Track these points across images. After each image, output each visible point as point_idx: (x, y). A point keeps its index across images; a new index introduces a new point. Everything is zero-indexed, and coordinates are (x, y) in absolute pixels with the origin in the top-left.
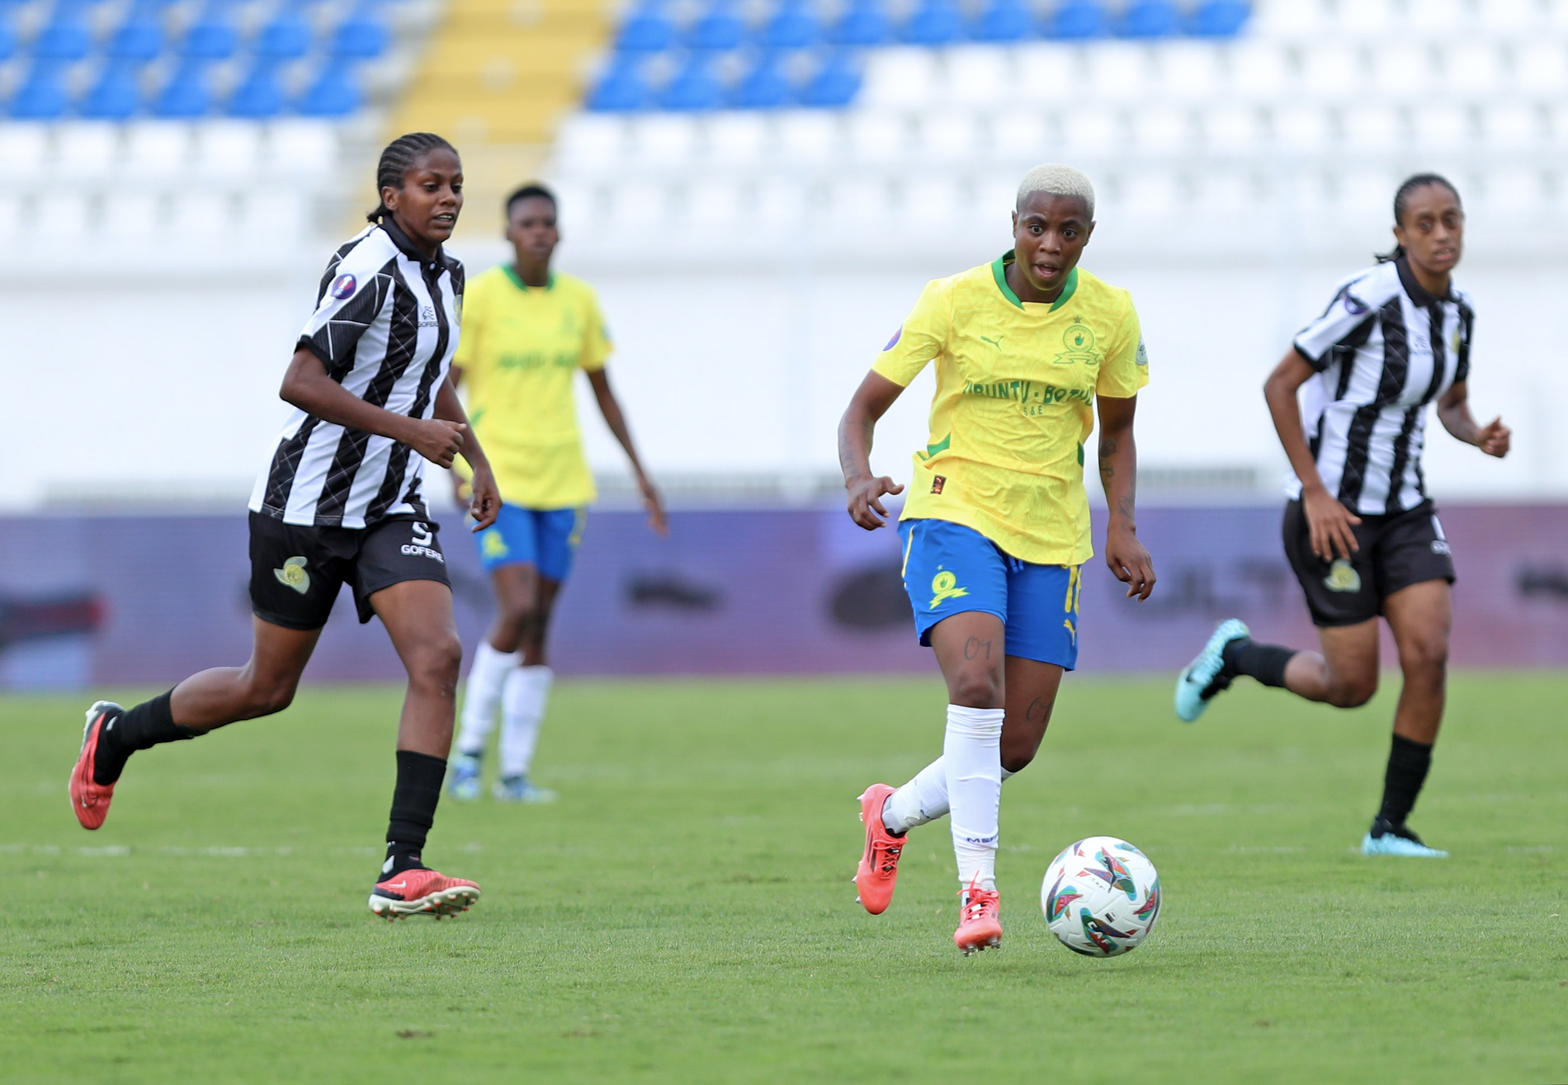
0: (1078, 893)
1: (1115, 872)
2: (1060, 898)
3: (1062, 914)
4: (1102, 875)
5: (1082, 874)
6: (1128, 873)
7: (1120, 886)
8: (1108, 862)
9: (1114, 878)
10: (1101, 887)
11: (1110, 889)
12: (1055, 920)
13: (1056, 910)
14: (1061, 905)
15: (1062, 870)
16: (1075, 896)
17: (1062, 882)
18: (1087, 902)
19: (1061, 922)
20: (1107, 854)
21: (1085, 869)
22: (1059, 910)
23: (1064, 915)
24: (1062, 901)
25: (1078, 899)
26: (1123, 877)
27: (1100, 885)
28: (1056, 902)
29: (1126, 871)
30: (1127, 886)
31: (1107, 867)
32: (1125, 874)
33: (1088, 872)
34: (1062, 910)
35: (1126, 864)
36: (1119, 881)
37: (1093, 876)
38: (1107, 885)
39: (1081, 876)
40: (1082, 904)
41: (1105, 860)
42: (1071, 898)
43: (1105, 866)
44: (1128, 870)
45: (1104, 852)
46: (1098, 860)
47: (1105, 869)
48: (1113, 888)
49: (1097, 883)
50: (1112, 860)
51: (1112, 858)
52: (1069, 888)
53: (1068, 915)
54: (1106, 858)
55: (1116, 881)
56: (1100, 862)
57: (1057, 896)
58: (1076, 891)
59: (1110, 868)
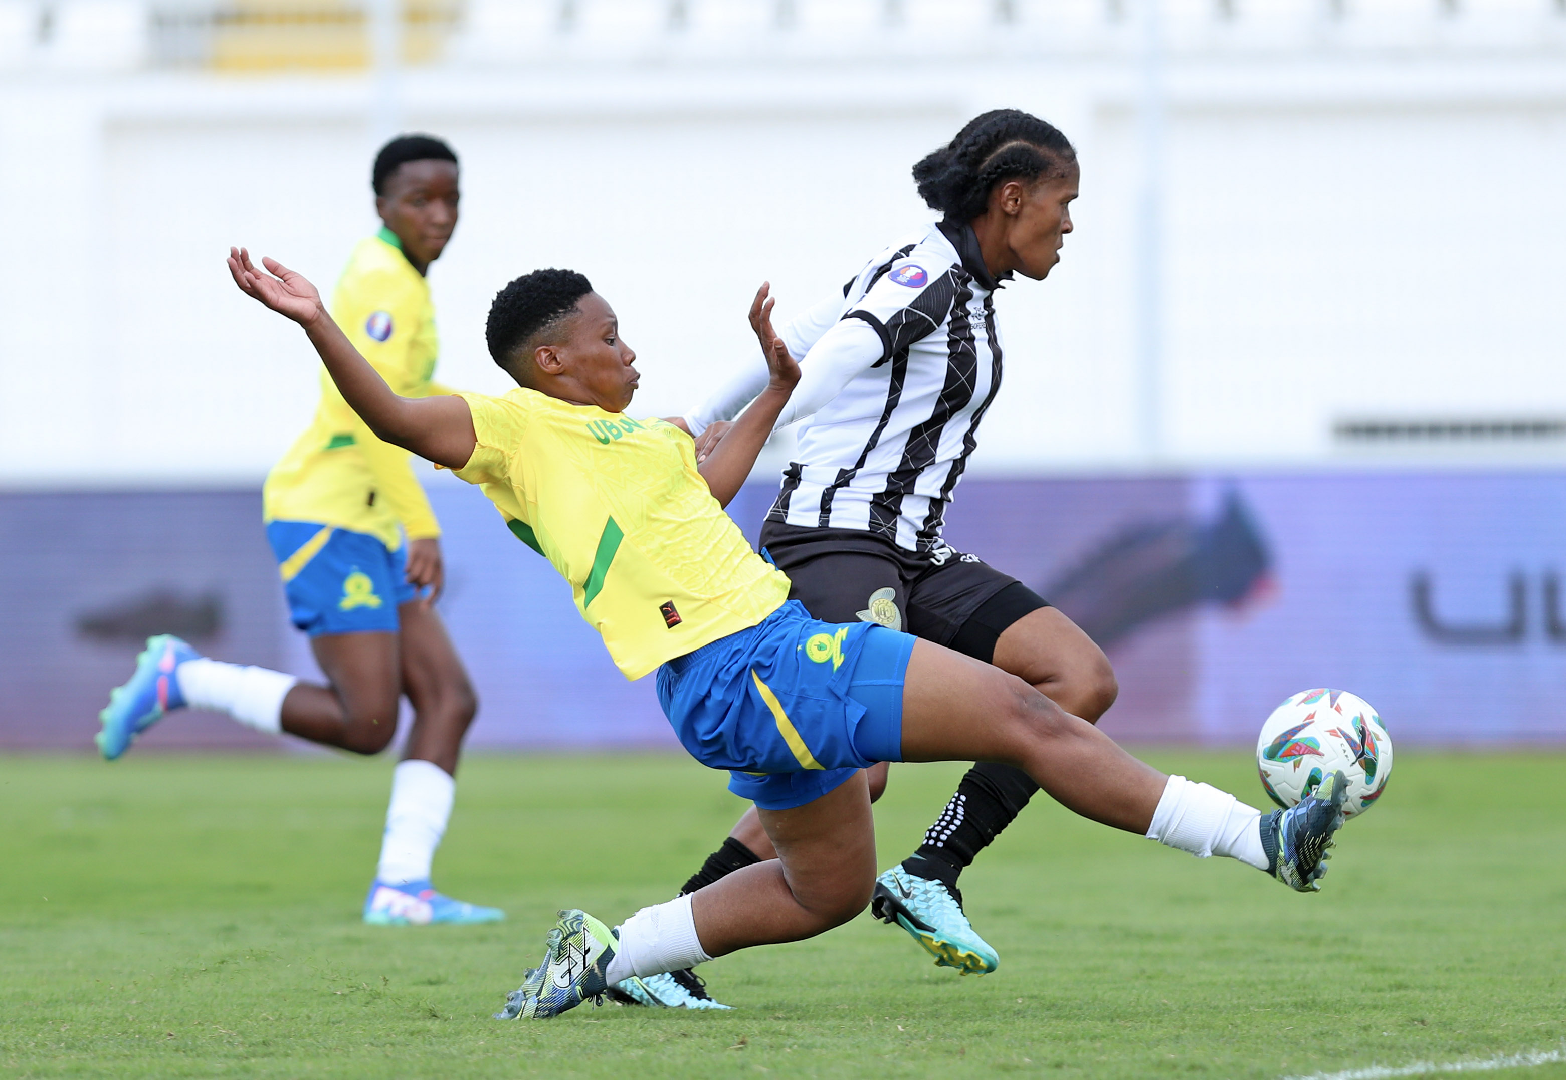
0: (1320, 750)
1: (1366, 747)
2: (1297, 744)
3: (1290, 760)
4: (1353, 744)
5: (1333, 733)
6: (1376, 755)
7: (1364, 765)
8: (1363, 733)
9: (1363, 753)
10: (1347, 756)
11: (1354, 763)
12: (1276, 761)
13: (1284, 753)
14: (1294, 752)
15: (1312, 716)
16: (1314, 752)
17: (1307, 729)
18: (1325, 764)
19: (1283, 767)
20: (1365, 723)
21: (1339, 729)
22: (1289, 755)
23: (1291, 763)
24: (1298, 748)
25: (1316, 756)
26: (1371, 756)
27: (1346, 754)
28: (1289, 745)
29: (1376, 751)
30: (1370, 767)
31: (1361, 739)
32: (1374, 755)
33: (1340, 734)
34: (1293, 757)
35: (1377, 743)
36: (1365, 758)
37: (1343, 740)
38: (1353, 758)
39: (1331, 734)
40: (1318, 763)
41: (1361, 729)
42: (1309, 750)
43: (1359, 736)
44: (1377, 751)
45: (1362, 720)
46: (1353, 725)
47: (1358, 740)
48: (1357, 763)
49: (1345, 751)
50: (1367, 733)
51: (1368, 730)
52: (1313, 739)
53: (1296, 765)
54: (1363, 728)
55: (1363, 758)
56: (1356, 729)
57: (1295, 740)
58: (1319, 747)
59: (1363, 741)
